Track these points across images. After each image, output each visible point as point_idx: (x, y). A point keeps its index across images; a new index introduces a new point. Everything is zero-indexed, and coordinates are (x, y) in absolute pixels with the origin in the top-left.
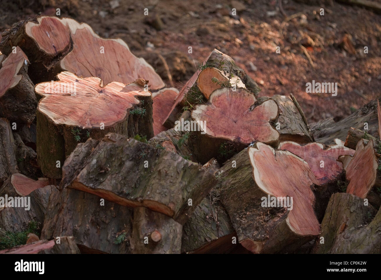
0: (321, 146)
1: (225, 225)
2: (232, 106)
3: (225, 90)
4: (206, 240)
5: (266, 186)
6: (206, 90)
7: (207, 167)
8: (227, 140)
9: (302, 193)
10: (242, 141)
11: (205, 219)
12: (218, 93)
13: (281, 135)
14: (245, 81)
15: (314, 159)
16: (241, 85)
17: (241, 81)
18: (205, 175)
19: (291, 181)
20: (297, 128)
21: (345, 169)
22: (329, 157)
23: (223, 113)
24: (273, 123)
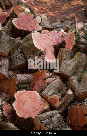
0: (56, 32)
1: (24, 59)
2: (26, 18)
3: (23, 13)
4: (17, 65)
5: (37, 46)
6: (17, 13)
7: (17, 40)
8: (24, 30)
9: (50, 48)
10: (29, 30)
11: (17, 58)
12: (21, 14)
13: (43, 28)
14: (30, 9)
15: (54, 36)
16: (29, 11)
17: (29, 10)
18: (17, 42)
19: (46, 44)
20: (48, 25)
21: (65, 39)
22: (59, 36)
23: (23, 21)
24: (40, 24)
